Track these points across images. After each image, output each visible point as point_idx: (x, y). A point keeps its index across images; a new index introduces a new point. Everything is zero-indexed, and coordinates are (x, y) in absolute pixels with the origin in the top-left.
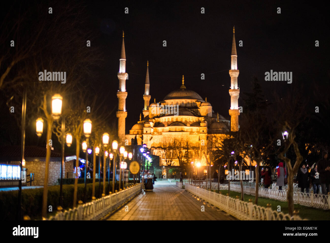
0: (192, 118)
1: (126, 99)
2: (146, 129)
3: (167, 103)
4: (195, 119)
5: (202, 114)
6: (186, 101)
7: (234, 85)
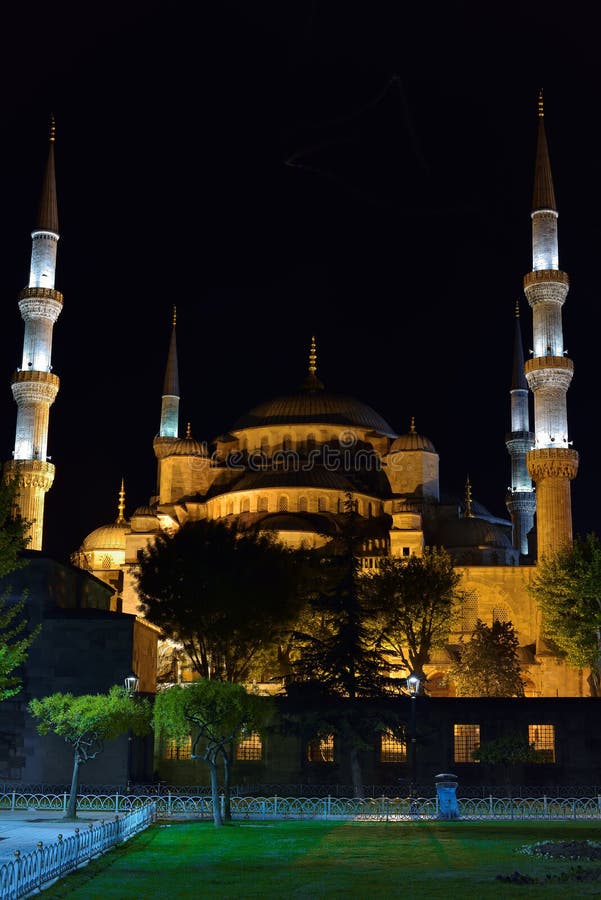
3: (241, 442)
4: (364, 506)
5: (395, 489)
6: (324, 432)
7: (549, 338)
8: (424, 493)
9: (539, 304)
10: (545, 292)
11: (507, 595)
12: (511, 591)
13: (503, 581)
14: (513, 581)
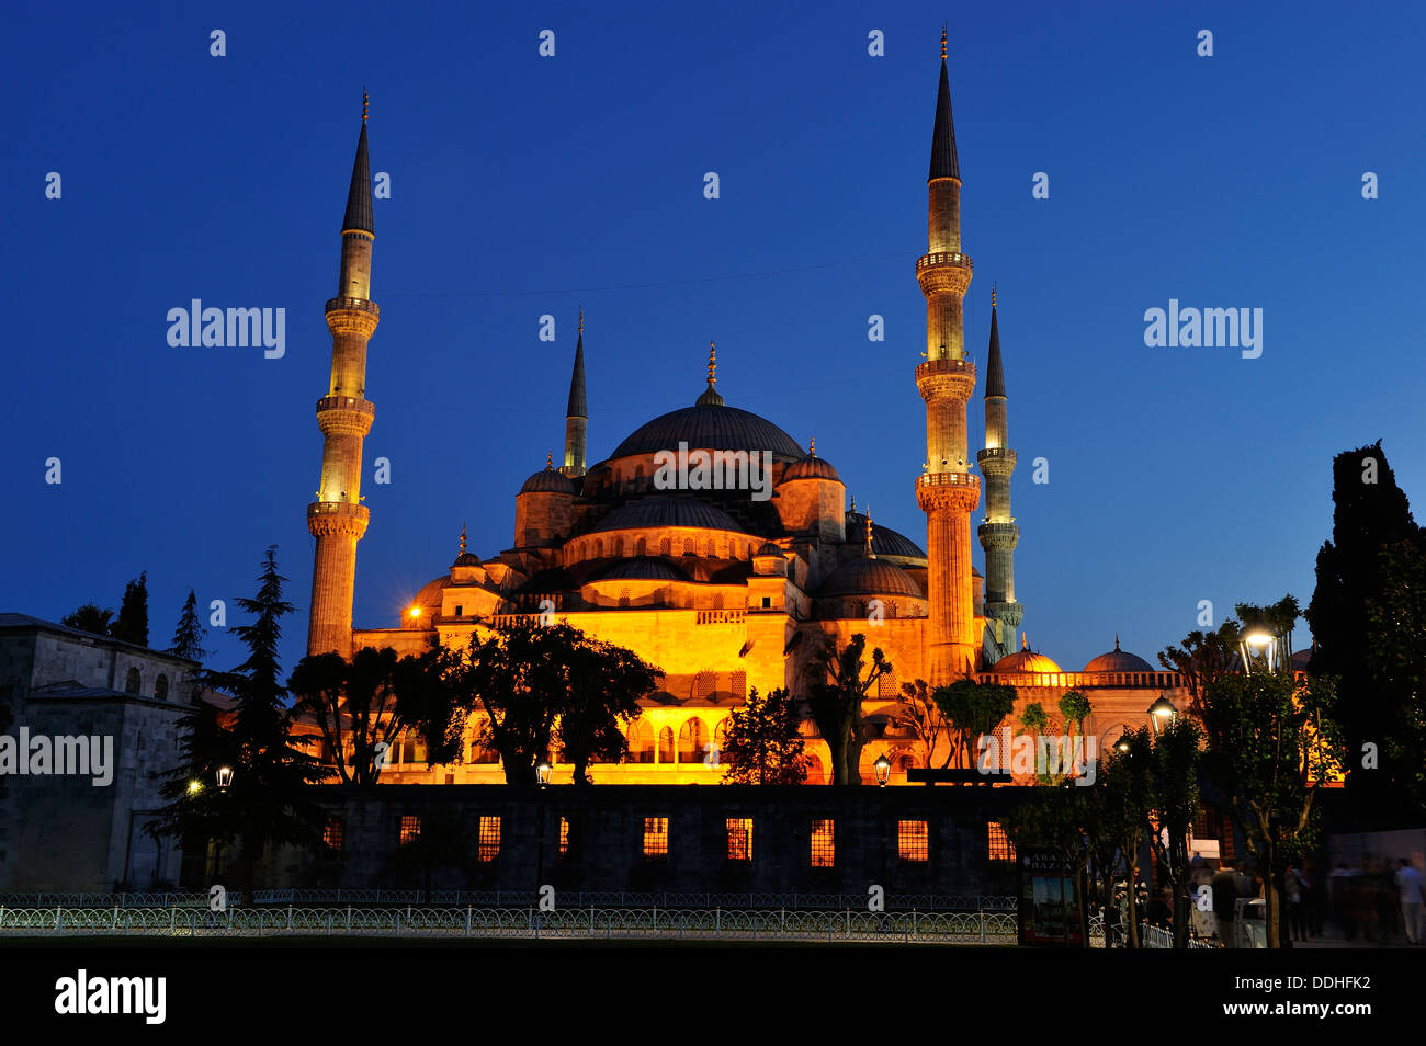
0: (726, 538)
1: (366, 439)
2: (457, 594)
4: (742, 548)
5: (788, 523)
7: (945, 337)
8: (821, 529)
9: (932, 296)
10: (939, 281)
11: (895, 654)
12: (900, 649)
13: (891, 636)
14: (902, 636)
